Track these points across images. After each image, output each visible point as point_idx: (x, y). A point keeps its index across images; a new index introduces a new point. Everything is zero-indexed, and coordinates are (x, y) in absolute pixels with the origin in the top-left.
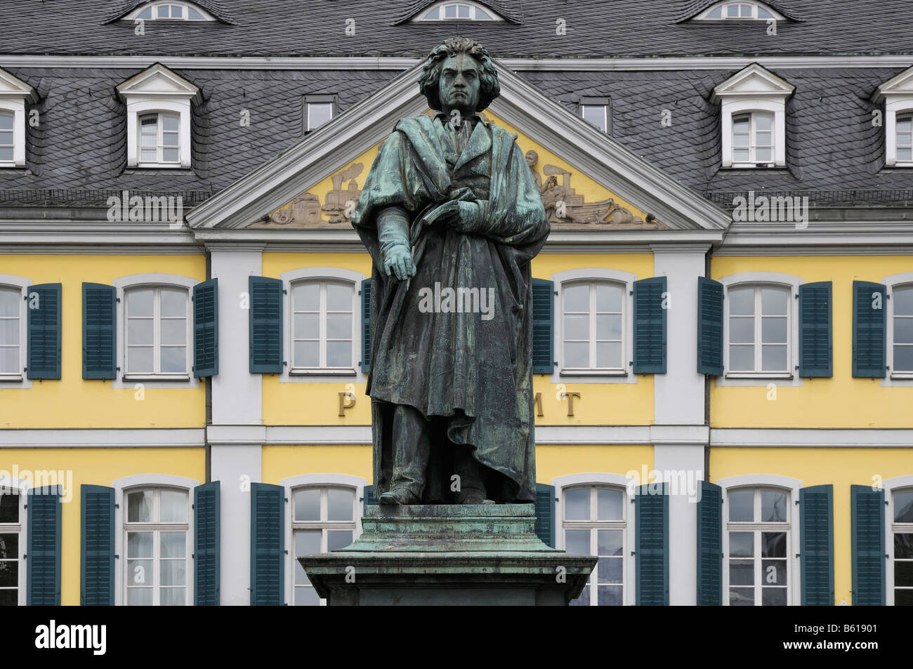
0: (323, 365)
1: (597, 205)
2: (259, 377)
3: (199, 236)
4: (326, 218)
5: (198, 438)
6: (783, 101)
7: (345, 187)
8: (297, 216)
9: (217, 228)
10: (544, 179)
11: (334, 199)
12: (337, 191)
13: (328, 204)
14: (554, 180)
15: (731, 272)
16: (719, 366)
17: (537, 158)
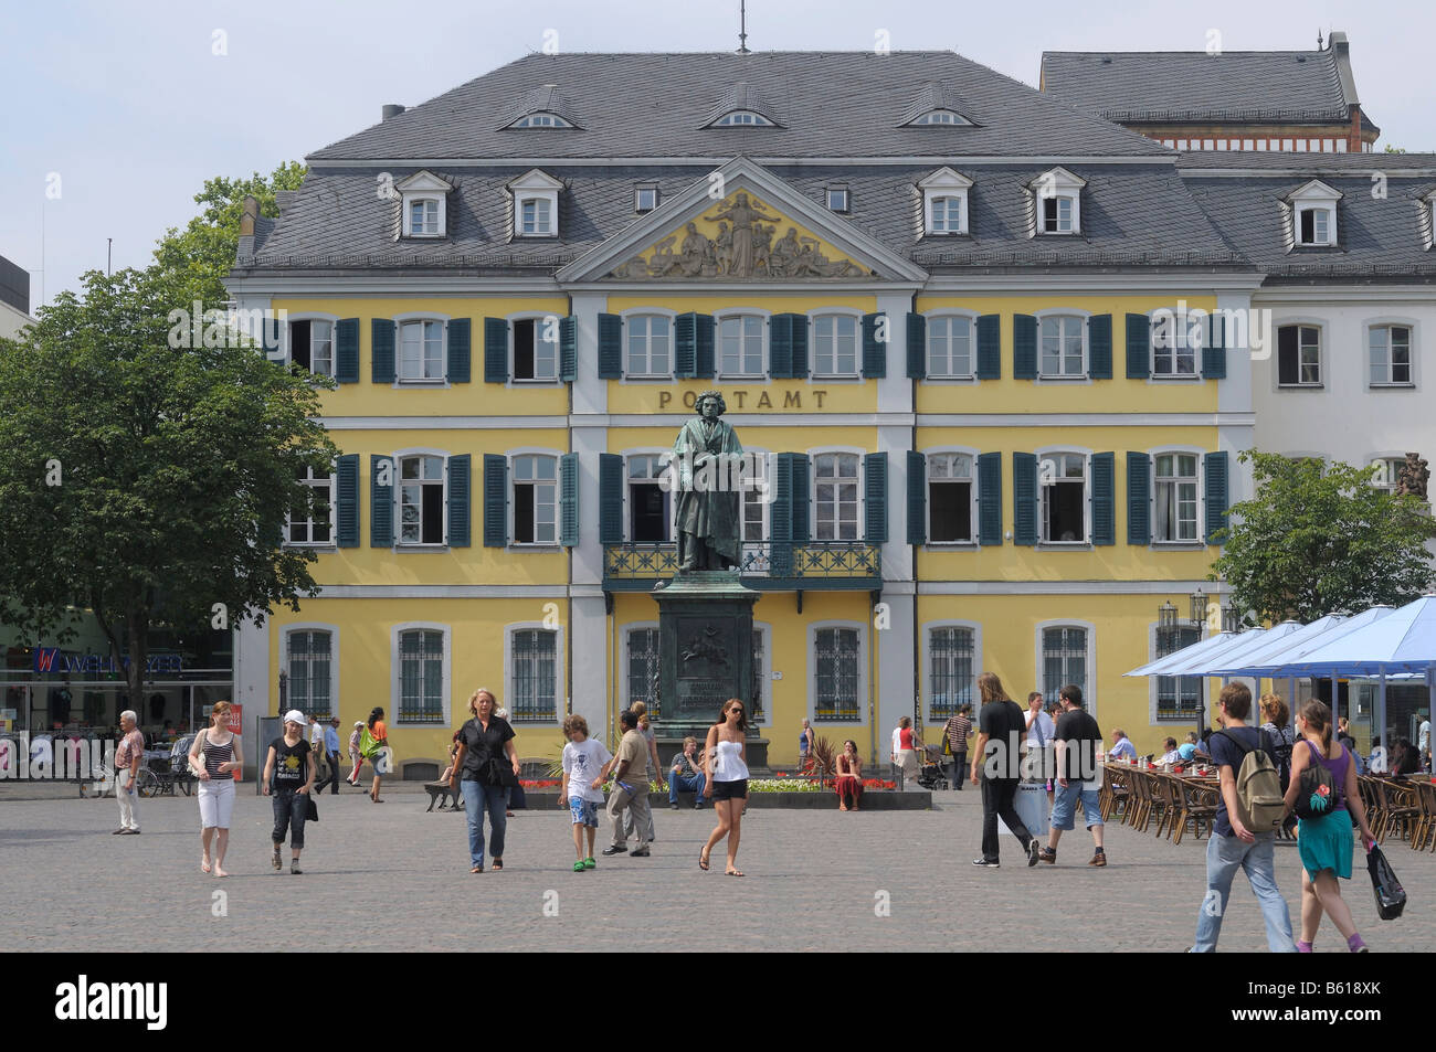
0: (649, 372)
1: (837, 264)
2: (605, 382)
3: (564, 287)
4: (651, 274)
5: (562, 423)
6: (966, 191)
7: (664, 252)
8: (631, 272)
9: (576, 282)
10: (801, 246)
11: (656, 260)
12: (659, 256)
13: (652, 263)
14: (807, 247)
15: (929, 308)
16: (923, 372)
17: (795, 232)
